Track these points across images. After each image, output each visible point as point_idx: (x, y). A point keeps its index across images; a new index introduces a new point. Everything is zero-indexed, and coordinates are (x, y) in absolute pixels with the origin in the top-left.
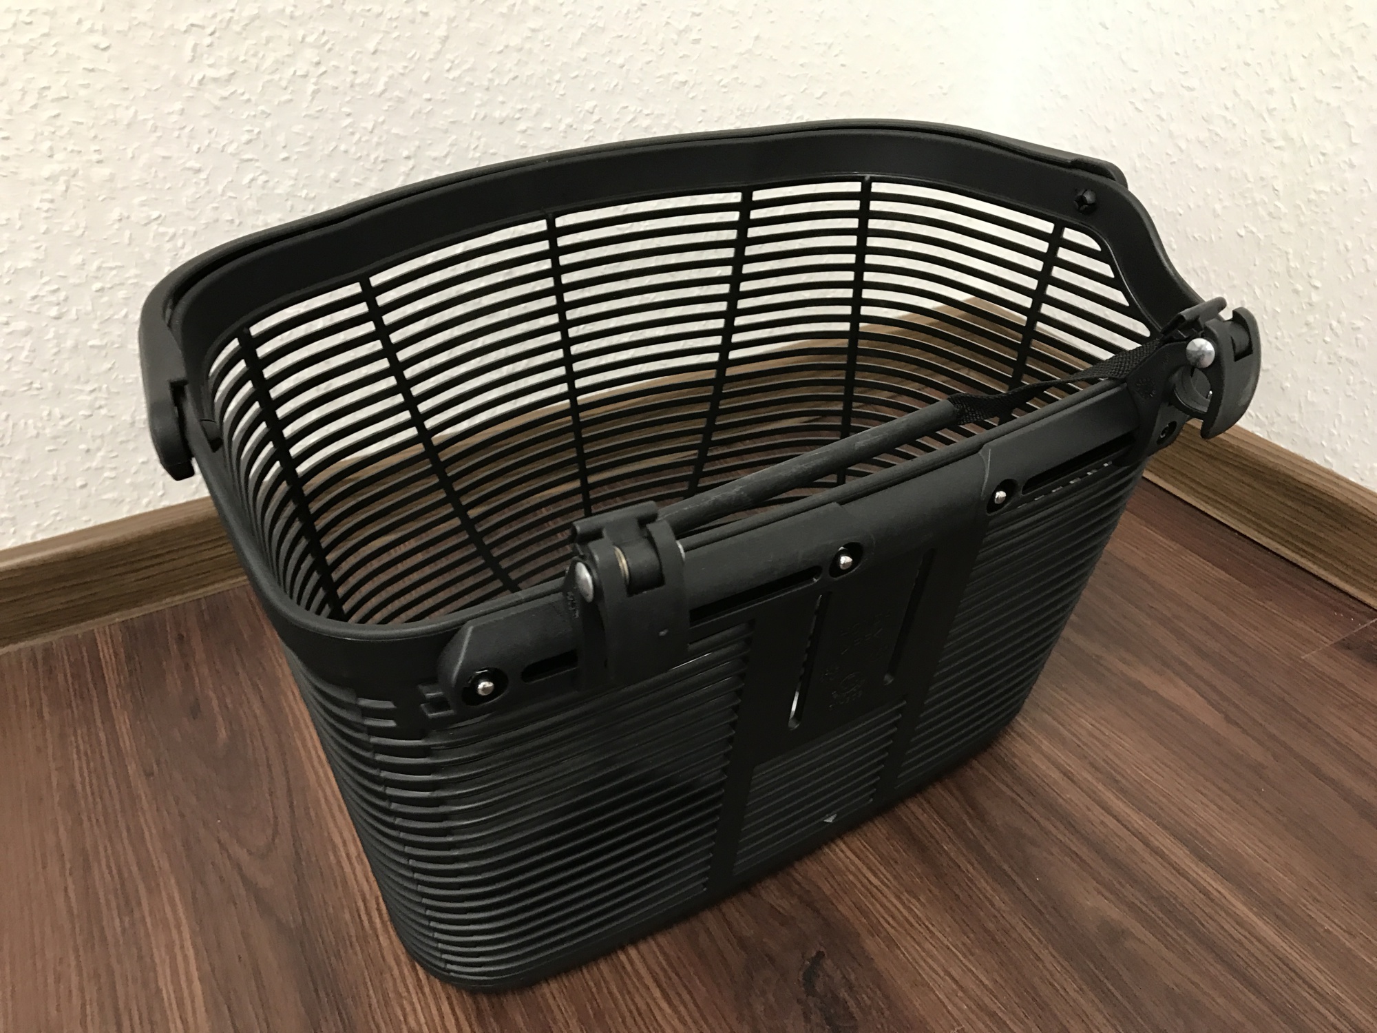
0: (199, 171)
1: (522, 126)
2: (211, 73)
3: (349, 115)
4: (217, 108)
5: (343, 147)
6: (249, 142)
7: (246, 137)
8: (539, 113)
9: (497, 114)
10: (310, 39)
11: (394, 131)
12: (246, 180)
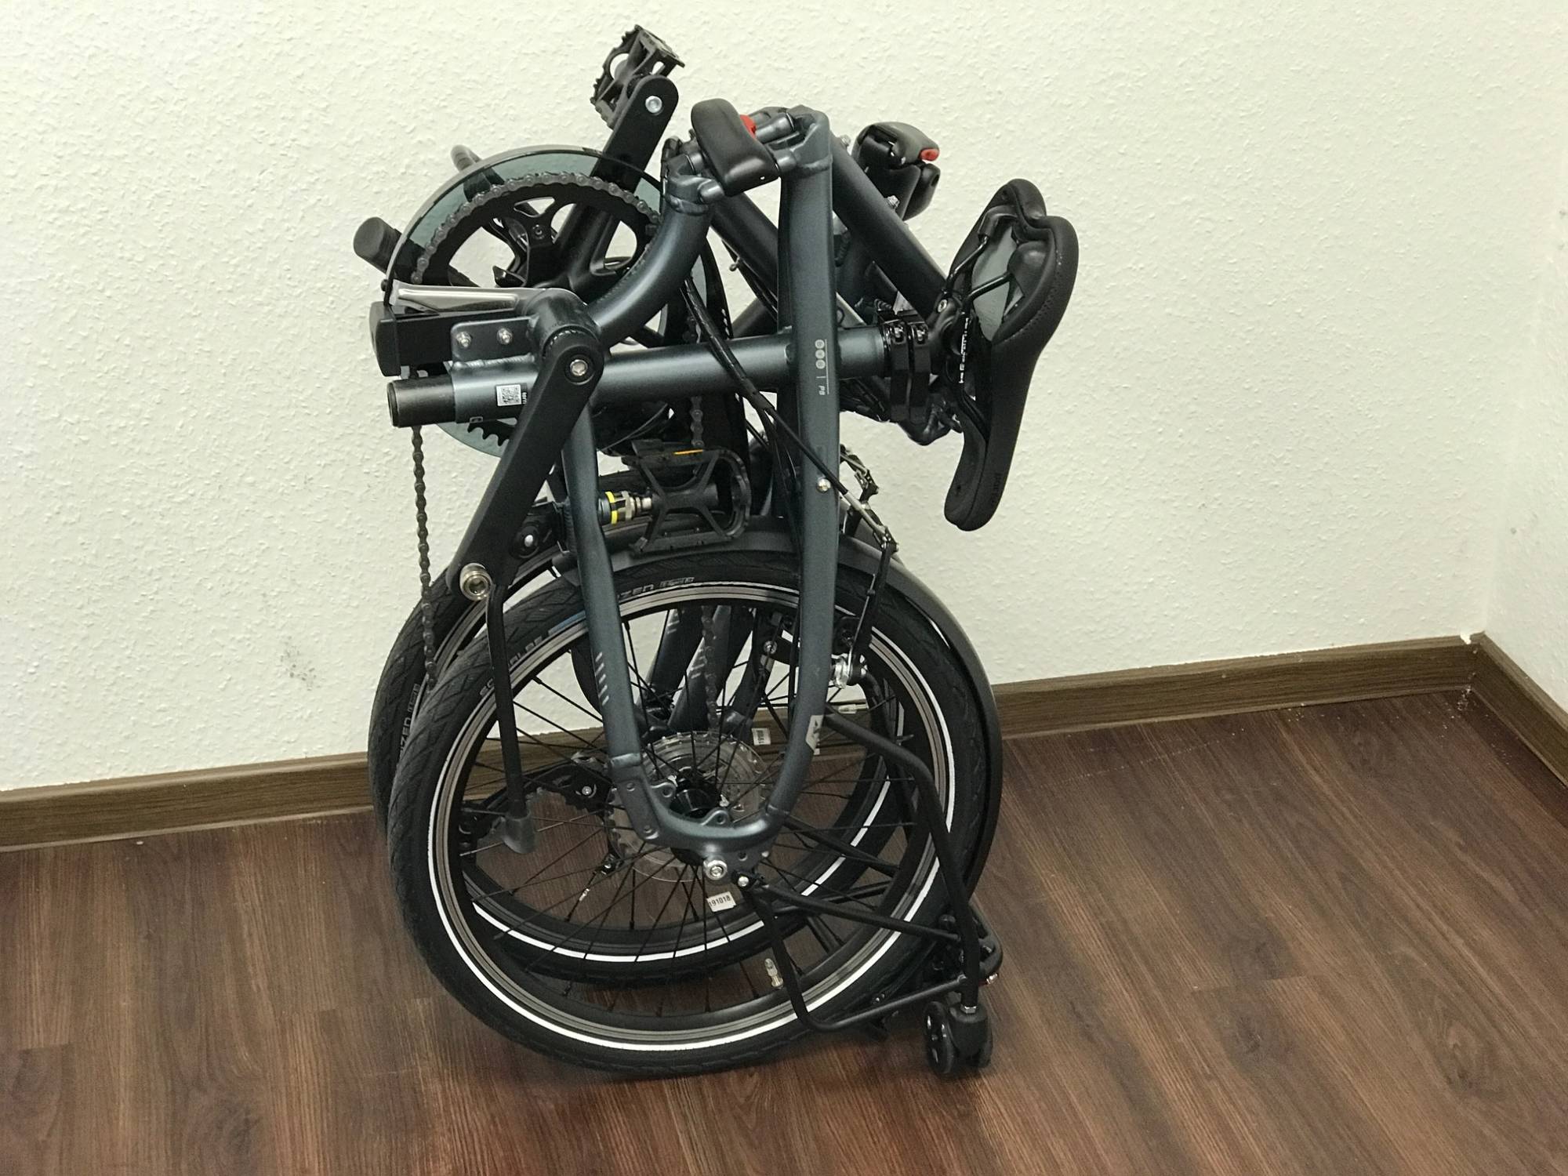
0: (1004, 517)
1: (1176, 504)
2: (1025, 472)
3: (1084, 494)
4: (1022, 489)
5: (1077, 510)
6: (1032, 505)
7: (1031, 503)
8: (1186, 498)
9: (1163, 497)
10: (1075, 458)
11: (1106, 503)
12: (1025, 523)
